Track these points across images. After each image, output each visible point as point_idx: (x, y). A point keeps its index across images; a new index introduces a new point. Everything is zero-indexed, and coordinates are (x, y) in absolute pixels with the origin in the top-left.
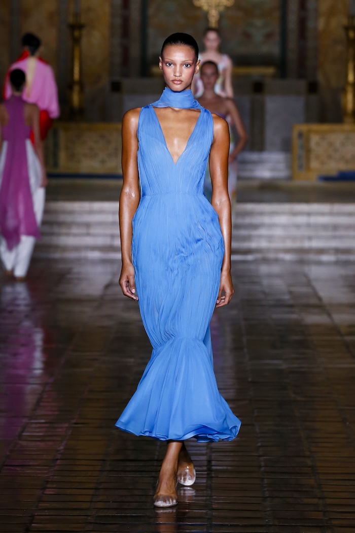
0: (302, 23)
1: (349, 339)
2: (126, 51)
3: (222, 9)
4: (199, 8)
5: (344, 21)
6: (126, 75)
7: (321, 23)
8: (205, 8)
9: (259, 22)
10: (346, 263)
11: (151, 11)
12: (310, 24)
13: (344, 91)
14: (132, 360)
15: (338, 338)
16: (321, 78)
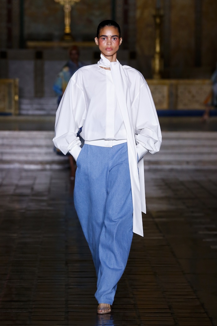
0: (126, 13)
1: (157, 220)
2: (10, 31)
3: (73, 3)
4: (58, 3)
5: (153, 12)
6: (10, 47)
7: (138, 13)
8: (62, 3)
9: (97, 13)
10: (156, 171)
11: (26, 5)
12: (131, 14)
13: (153, 57)
14: (15, 235)
15: (151, 220)
16: (138, 49)
